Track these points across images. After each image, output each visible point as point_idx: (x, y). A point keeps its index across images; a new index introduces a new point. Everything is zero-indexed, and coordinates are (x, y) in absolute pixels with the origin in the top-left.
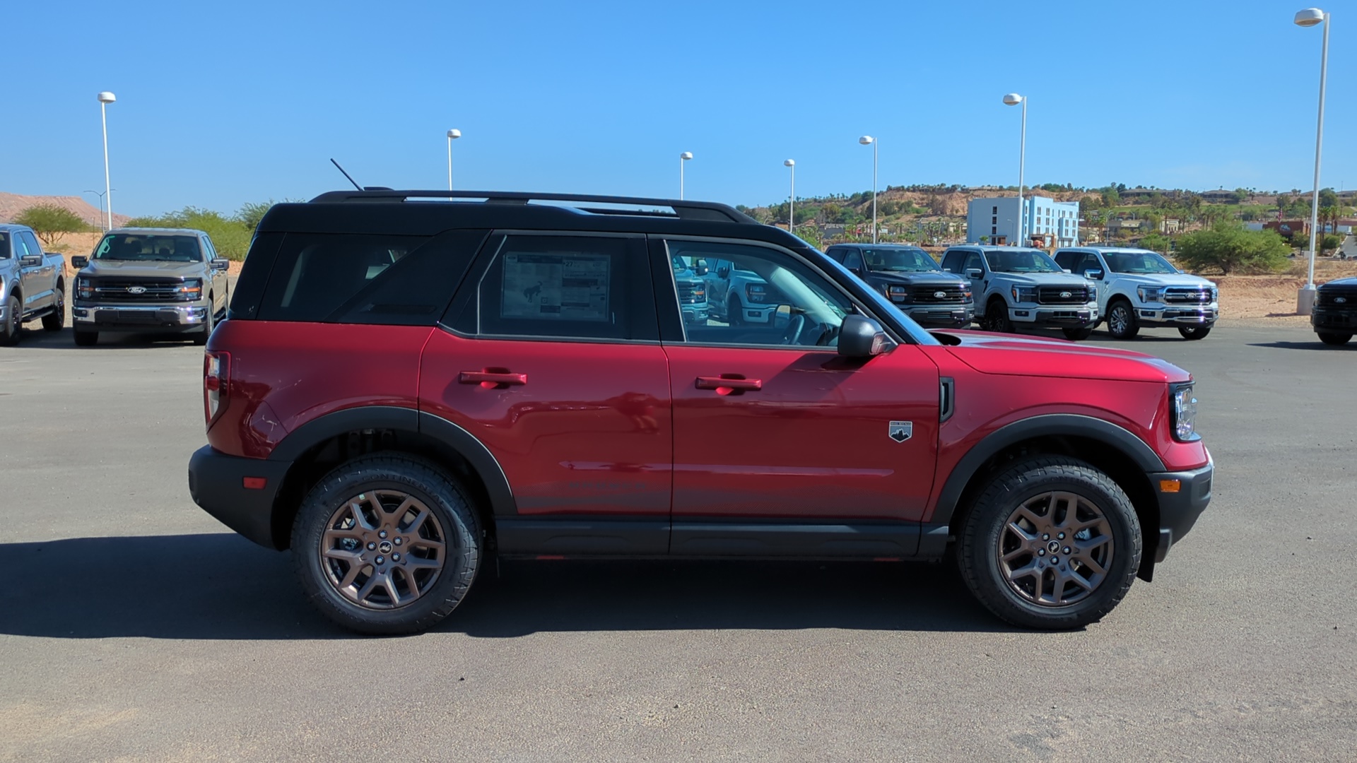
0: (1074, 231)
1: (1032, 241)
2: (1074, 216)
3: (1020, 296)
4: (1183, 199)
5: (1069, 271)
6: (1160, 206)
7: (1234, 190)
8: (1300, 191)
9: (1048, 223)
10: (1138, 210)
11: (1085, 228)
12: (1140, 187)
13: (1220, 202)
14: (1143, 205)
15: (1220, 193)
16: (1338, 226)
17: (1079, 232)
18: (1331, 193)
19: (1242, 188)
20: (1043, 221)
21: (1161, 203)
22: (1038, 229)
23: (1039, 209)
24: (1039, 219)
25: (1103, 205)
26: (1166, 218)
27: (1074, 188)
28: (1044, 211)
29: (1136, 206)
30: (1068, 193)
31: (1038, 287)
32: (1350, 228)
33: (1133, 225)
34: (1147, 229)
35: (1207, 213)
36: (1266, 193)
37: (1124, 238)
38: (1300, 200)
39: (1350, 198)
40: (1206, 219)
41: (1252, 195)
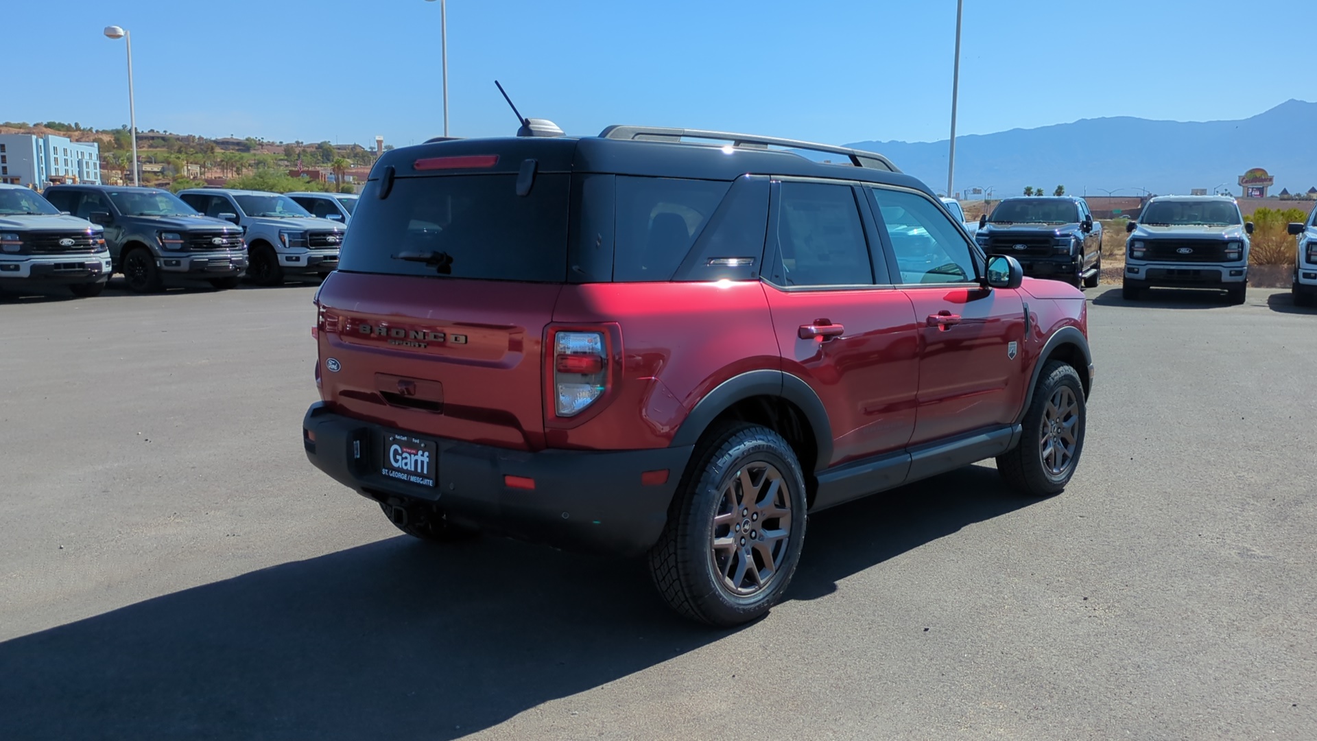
0: (96, 174)
1: (52, 183)
2: (94, 157)
3: (290, 241)
4: (198, 144)
5: (314, 216)
6: (176, 151)
7: (245, 139)
8: (302, 143)
9: (66, 164)
10: (156, 154)
11: (106, 171)
12: (152, 131)
13: (233, 149)
14: (158, 149)
15: (232, 140)
16: (345, 177)
17: (101, 175)
18: (328, 146)
19: (252, 138)
20: (61, 162)
21: (176, 148)
22: (57, 170)
23: (55, 149)
24: (56, 160)
25: (117, 148)
26: (187, 163)
27: (82, 128)
28: (61, 152)
29: (150, 149)
30: (77, 133)
31: (306, 232)
32: (351, 178)
33: (156, 170)
34: (171, 174)
35: (226, 160)
36: (273, 143)
37: (148, 182)
38: (304, 151)
39: (345, 151)
40: (225, 166)
41: (261, 145)
